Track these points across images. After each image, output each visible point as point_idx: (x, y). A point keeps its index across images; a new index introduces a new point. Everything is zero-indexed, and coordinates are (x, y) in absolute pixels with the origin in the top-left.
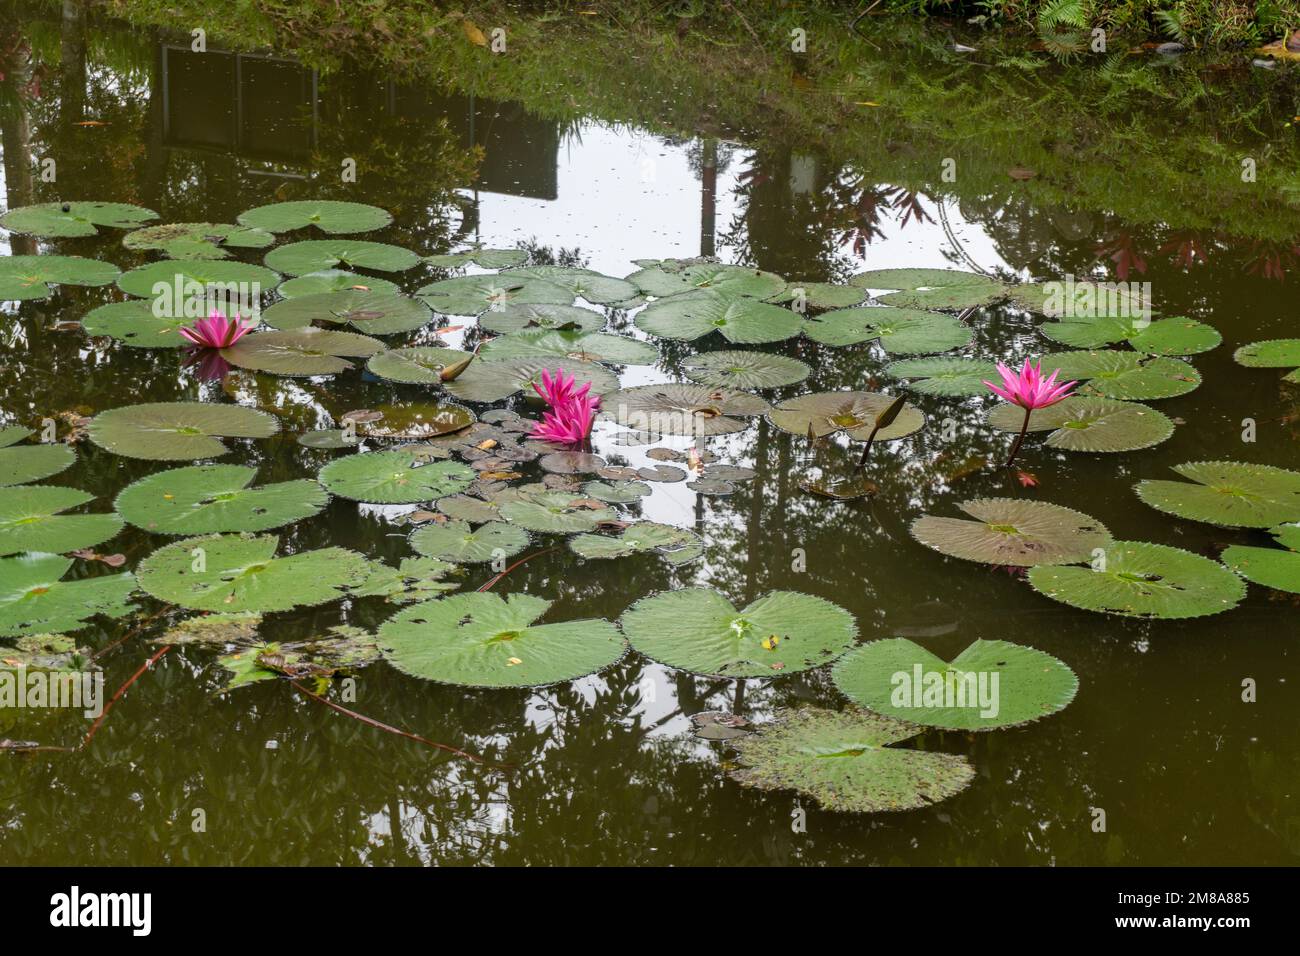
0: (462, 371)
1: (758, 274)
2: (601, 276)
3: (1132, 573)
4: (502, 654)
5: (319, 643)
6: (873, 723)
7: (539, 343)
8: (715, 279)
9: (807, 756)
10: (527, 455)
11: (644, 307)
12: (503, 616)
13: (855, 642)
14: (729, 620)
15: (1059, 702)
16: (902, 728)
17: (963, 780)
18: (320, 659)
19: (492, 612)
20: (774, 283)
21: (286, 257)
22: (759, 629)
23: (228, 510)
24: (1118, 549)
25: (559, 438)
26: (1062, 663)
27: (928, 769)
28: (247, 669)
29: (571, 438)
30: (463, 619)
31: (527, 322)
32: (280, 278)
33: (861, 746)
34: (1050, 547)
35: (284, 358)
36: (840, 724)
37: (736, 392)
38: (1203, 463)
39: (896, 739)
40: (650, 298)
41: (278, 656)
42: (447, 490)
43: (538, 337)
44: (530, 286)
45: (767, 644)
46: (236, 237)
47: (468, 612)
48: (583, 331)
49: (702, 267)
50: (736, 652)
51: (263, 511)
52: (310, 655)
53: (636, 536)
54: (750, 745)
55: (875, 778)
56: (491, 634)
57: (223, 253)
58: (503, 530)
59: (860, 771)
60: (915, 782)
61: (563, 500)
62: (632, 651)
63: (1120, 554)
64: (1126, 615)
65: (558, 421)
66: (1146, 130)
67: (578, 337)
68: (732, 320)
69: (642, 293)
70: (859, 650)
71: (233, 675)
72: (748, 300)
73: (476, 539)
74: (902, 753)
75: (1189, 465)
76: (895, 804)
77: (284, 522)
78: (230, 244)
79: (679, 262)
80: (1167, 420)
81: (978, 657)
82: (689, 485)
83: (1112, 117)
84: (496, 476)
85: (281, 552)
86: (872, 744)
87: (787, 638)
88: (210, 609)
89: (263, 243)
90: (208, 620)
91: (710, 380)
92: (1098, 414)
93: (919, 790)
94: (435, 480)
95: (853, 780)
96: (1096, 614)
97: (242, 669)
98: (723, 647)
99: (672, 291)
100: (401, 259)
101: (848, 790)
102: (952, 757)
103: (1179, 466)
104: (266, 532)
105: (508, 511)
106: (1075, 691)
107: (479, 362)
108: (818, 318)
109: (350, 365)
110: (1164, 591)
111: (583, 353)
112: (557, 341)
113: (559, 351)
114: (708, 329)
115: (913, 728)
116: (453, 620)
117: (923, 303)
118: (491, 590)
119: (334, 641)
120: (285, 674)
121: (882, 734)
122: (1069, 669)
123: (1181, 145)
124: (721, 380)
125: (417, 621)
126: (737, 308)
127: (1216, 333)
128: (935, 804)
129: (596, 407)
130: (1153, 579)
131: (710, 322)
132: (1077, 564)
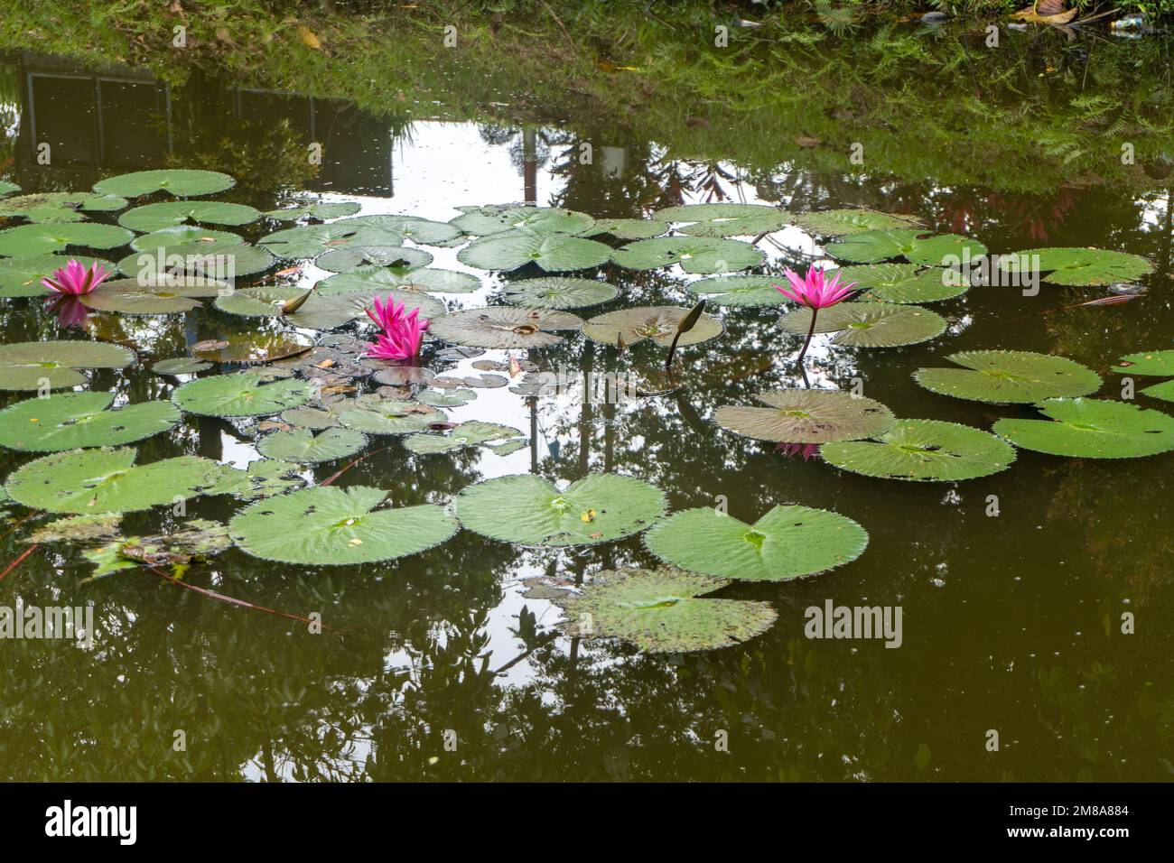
0: (301, 304)
1: (569, 214)
2: (426, 221)
3: (913, 445)
4: (345, 538)
5: (176, 535)
6: (684, 579)
7: (371, 279)
8: (530, 219)
9: (626, 608)
10: (363, 371)
11: (467, 244)
12: (344, 505)
13: (665, 512)
14: (550, 500)
15: (851, 554)
16: (711, 581)
17: (767, 622)
18: (177, 549)
19: (334, 502)
20: (583, 221)
21: (138, 217)
22: (578, 506)
23: (88, 429)
24: (900, 426)
25: (391, 355)
26: (853, 522)
27: (736, 615)
28: (110, 561)
29: (402, 354)
30: (308, 509)
31: (359, 261)
32: (133, 235)
33: (674, 598)
34: (839, 427)
35: (139, 301)
36: (654, 582)
37: (552, 311)
38: (974, 353)
39: (705, 591)
40: (472, 238)
41: (138, 548)
42: (291, 403)
43: (371, 273)
44: (362, 233)
45: (585, 518)
46: (91, 202)
47: (312, 504)
48: (411, 267)
49: (519, 210)
50: (557, 525)
51: (122, 428)
52: (167, 546)
53: (464, 434)
54: (573, 602)
55: (687, 625)
56: (333, 521)
57: (80, 216)
58: (343, 434)
59: (673, 619)
60: (723, 625)
61: (396, 407)
62: (463, 529)
63: (902, 430)
64: (909, 479)
65: (391, 340)
66: (916, 95)
67: (407, 272)
68: (546, 253)
69: (464, 234)
70: (670, 519)
71: (95, 566)
72: (561, 235)
73: (318, 443)
74: (711, 602)
75: (961, 355)
76: (706, 645)
77: (141, 436)
78: (86, 208)
79: (497, 206)
80: (941, 319)
81: (778, 520)
82: (511, 389)
83: (886, 83)
84: (334, 389)
85: (139, 461)
86: (682, 596)
87: (604, 512)
88: (74, 511)
89: (117, 207)
90: (73, 522)
91: (528, 303)
92: (879, 316)
93: (727, 633)
94: (280, 396)
95: (668, 627)
96: (882, 480)
97: (105, 561)
98: (545, 522)
99: (491, 231)
100: (246, 214)
101: (663, 635)
102: (757, 604)
103: (953, 356)
104: (125, 445)
105: (346, 418)
106: (865, 544)
107: (317, 296)
108: (624, 247)
109: (199, 304)
110: (943, 459)
111: (412, 285)
112: (390, 276)
113: (390, 284)
114: (525, 261)
115: (720, 581)
116: (298, 511)
117: (719, 232)
118: (334, 484)
119: (189, 533)
120: (145, 563)
121: (692, 587)
122: (859, 526)
123: (948, 107)
124: (537, 302)
125: (264, 513)
126: (551, 242)
127: (982, 246)
128: (742, 643)
129: (425, 328)
130: (932, 449)
131: (527, 255)
132: (864, 440)
